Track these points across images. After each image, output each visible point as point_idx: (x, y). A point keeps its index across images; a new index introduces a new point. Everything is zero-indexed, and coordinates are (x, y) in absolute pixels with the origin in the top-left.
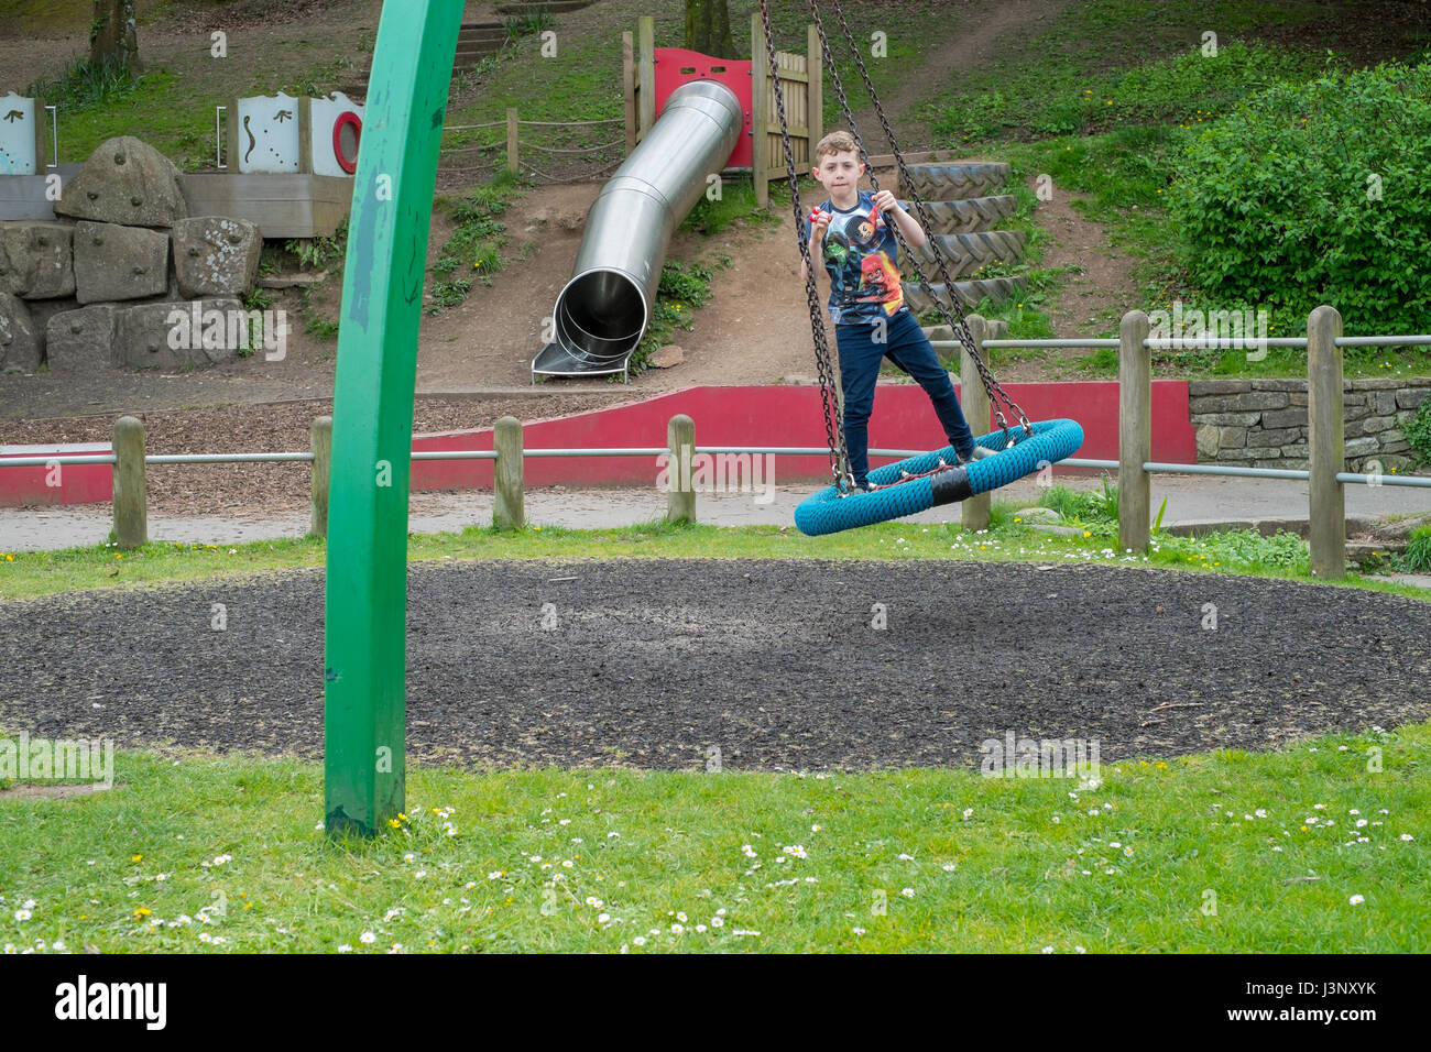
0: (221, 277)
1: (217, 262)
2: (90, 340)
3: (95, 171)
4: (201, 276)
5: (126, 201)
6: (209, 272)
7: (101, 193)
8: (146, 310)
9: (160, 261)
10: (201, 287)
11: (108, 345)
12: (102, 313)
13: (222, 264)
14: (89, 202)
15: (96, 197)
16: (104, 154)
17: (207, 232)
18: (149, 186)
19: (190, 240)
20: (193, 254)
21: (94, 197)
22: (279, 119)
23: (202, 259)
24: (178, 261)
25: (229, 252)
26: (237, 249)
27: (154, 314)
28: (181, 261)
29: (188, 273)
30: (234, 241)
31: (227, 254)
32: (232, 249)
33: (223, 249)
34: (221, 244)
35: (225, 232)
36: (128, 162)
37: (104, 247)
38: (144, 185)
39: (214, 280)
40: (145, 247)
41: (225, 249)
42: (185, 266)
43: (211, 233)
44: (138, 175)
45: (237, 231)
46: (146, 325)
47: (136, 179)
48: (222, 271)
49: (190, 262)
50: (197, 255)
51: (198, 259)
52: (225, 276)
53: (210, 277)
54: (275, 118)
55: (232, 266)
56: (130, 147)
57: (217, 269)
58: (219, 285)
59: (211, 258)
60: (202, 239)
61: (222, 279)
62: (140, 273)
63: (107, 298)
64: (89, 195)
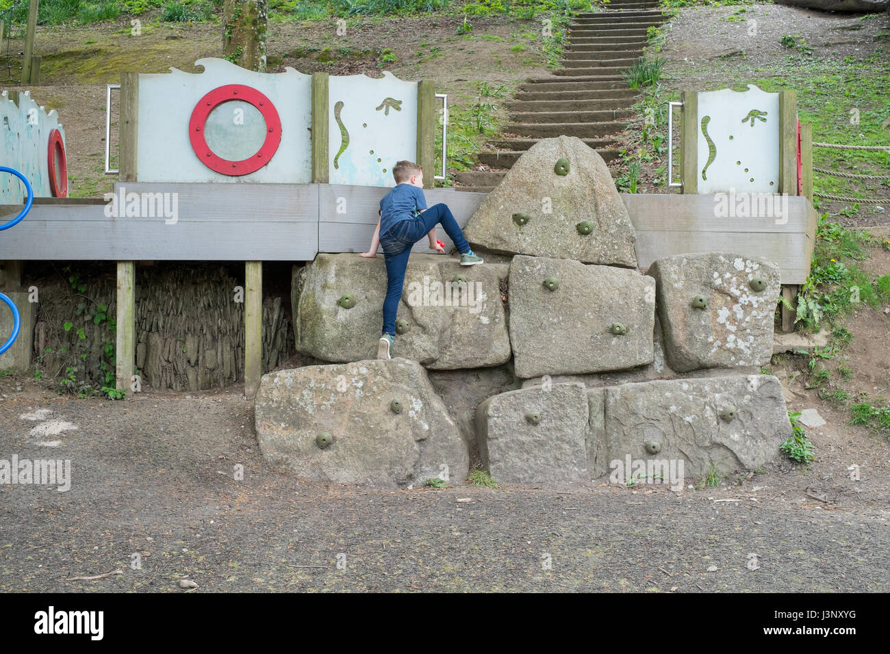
0: (740, 341)
1: (733, 319)
2: (555, 434)
3: (525, 183)
4: (710, 339)
5: (570, 229)
6: (723, 333)
7: (532, 215)
8: (643, 390)
9: (647, 317)
10: (711, 356)
11: (582, 443)
12: (571, 393)
13: (741, 321)
14: (513, 226)
15: (526, 220)
16: (539, 160)
17: (716, 275)
18: (602, 206)
19: (688, 288)
20: (698, 307)
21: (520, 220)
22: (750, 121)
23: (710, 313)
24: (675, 316)
25: (751, 305)
26: (762, 300)
27: (655, 397)
28: (680, 317)
29: (692, 334)
30: (756, 287)
31: (747, 308)
32: (753, 299)
33: (741, 300)
34: (737, 293)
35: (741, 274)
36: (573, 171)
37: (560, 294)
38: (596, 205)
39: (730, 345)
40: (626, 296)
41: (744, 299)
42: (686, 325)
43: (721, 276)
44: (587, 192)
45: (758, 273)
46: (643, 412)
47: (584, 198)
48: (741, 332)
49: (693, 319)
50: (703, 308)
51: (704, 314)
52: (745, 340)
53: (725, 341)
54: (744, 121)
55: (756, 326)
56: (576, 152)
57: (733, 329)
58: (736, 352)
59: (724, 314)
60: (708, 285)
61: (742, 345)
62: (621, 333)
63: (566, 369)
64: (517, 218)
